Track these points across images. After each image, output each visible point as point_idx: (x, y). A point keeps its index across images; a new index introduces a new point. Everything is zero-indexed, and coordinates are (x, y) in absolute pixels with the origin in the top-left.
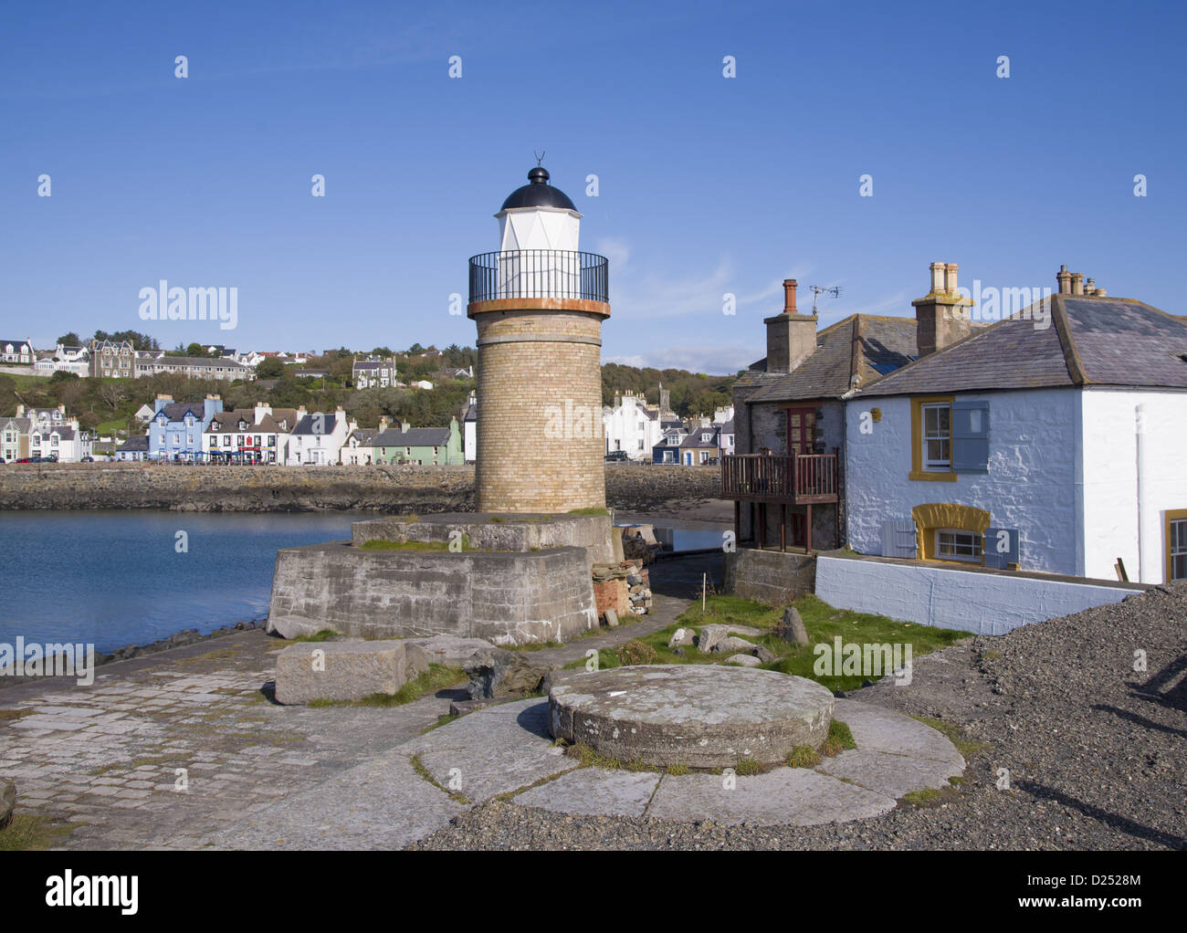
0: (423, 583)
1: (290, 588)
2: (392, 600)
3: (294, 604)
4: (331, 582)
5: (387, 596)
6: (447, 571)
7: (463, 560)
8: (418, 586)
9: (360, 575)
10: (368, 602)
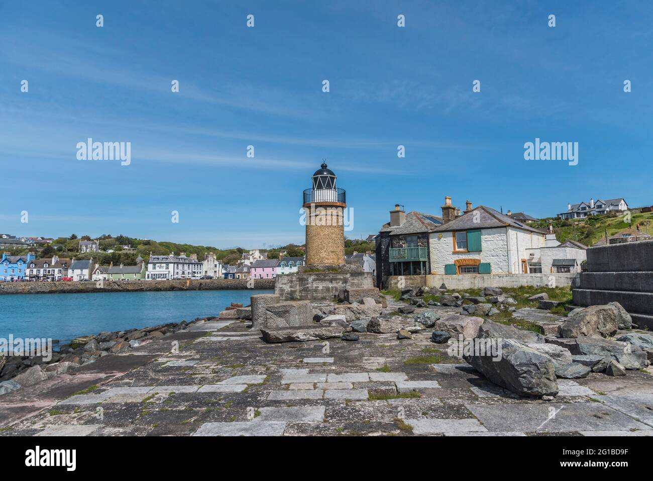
0: (333, 282)
1: (284, 286)
2: (323, 287)
3: (286, 290)
4: (300, 283)
5: (321, 286)
6: (342, 277)
7: (347, 274)
8: (332, 282)
9: (310, 280)
10: (314, 288)
